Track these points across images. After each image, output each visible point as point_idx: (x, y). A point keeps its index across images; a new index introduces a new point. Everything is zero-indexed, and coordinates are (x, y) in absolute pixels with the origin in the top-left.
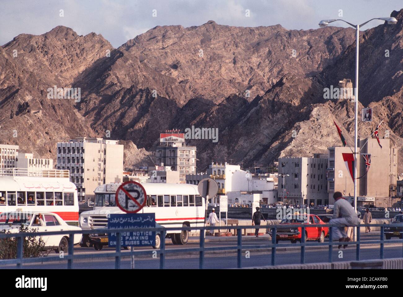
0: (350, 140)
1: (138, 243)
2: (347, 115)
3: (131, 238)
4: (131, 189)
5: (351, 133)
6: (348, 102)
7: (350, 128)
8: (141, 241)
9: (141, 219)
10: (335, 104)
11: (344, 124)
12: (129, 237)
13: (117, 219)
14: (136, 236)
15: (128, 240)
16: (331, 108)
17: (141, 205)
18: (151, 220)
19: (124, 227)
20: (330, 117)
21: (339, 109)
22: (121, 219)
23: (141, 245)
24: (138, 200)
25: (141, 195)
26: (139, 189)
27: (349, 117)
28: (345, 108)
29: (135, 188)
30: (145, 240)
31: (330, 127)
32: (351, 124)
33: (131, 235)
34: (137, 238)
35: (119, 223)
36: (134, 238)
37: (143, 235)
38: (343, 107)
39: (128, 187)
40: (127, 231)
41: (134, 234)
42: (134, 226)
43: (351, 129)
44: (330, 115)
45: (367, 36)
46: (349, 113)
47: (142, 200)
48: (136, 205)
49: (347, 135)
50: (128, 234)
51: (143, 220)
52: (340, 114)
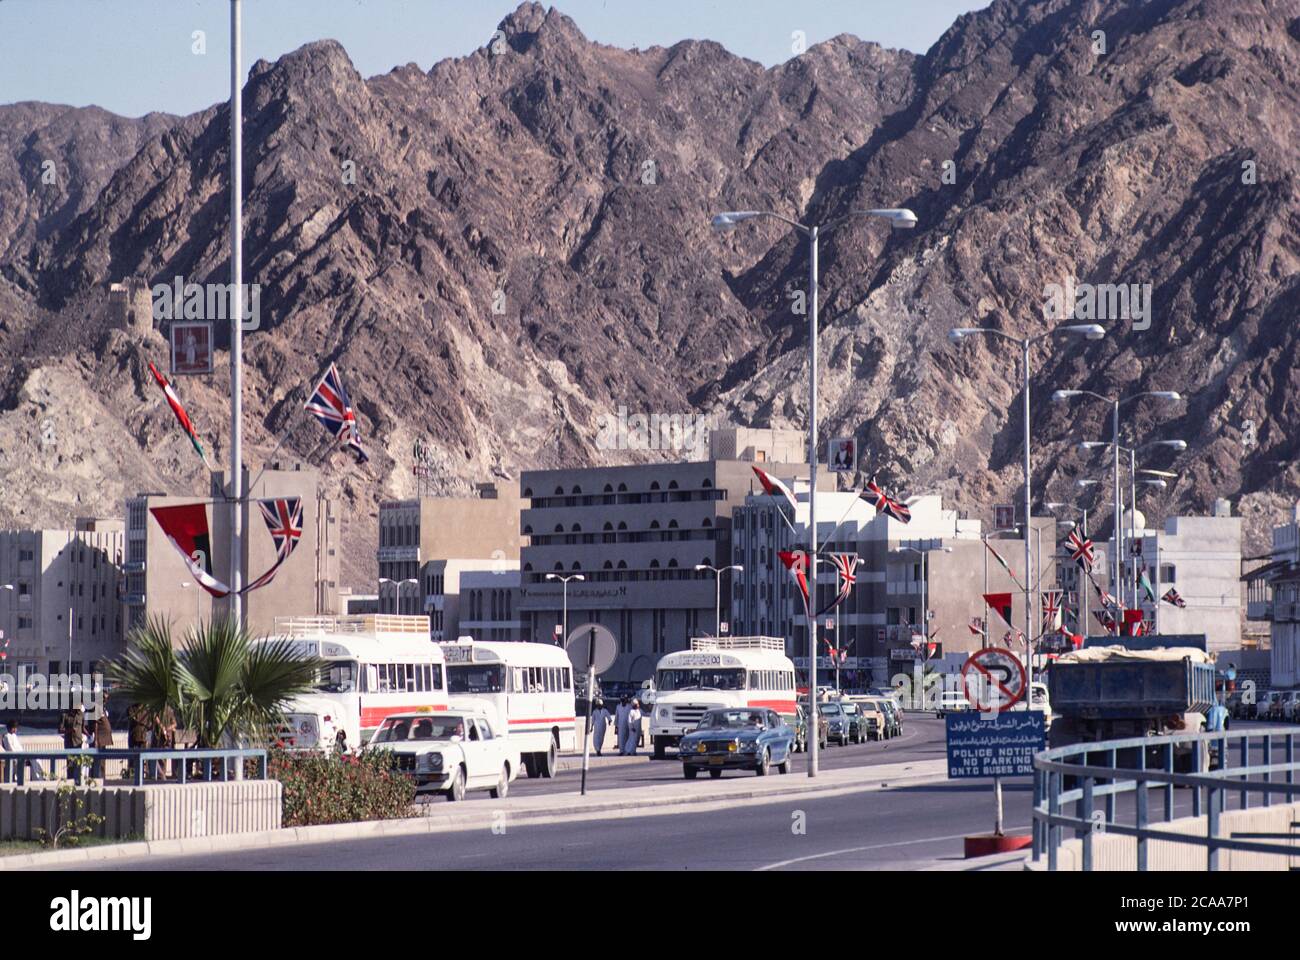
0: (148, 472)
1: (1010, 770)
2: (136, 392)
3: (994, 761)
4: (993, 664)
5: (149, 451)
6: (140, 352)
7: (147, 434)
8: (1015, 767)
9: (1015, 722)
10: (98, 359)
11: (127, 423)
12: (991, 759)
13: (965, 724)
14: (1006, 756)
15: (989, 765)
16: (85, 370)
17: (1015, 695)
18: (1036, 726)
19: (979, 740)
20: (83, 399)
21: (113, 374)
22: (974, 724)
23: (1015, 773)
24: (1008, 686)
25: (1014, 676)
26: (1009, 664)
27: (144, 400)
28: (129, 370)
29: (1001, 662)
30: (1024, 764)
31: (86, 430)
32: (151, 423)
33: (996, 755)
34: (1008, 760)
35: (968, 731)
36: (1001, 760)
37: (1020, 755)
38: (122, 368)
39: (986, 660)
40: (986, 747)
41: (1002, 751)
42: (1001, 737)
43: (150, 438)
44: (83, 392)
45: (175, 139)
46: (144, 385)
47: (1016, 686)
48: (1005, 695)
49: (139, 455)
50: (989, 752)
51: (1019, 725)
52: (115, 389)
